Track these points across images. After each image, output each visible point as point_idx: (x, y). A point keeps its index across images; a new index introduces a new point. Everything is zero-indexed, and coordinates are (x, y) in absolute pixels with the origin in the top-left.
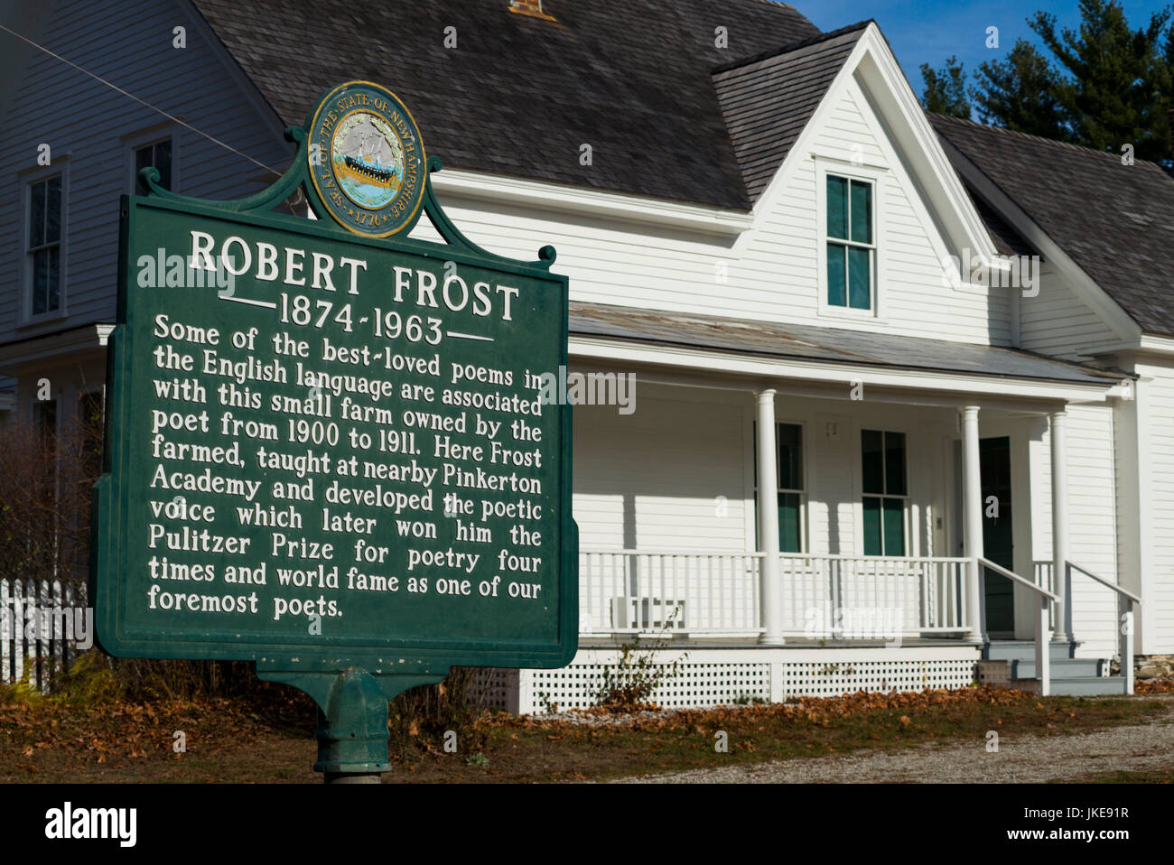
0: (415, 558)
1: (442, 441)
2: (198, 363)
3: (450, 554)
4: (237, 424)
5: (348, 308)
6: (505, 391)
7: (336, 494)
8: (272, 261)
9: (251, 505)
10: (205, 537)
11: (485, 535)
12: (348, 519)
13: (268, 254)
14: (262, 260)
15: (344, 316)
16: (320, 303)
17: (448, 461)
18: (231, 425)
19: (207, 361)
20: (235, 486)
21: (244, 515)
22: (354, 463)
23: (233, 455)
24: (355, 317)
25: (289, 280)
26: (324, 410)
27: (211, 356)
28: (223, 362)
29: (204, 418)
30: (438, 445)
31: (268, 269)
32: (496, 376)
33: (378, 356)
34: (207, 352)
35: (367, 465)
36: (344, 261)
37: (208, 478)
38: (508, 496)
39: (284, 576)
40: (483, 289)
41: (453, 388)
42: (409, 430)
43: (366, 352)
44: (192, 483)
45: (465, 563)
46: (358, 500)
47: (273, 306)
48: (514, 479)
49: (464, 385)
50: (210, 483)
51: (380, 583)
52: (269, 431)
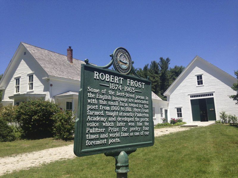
0: (131, 129)
1: (135, 109)
2: (96, 96)
3: (136, 128)
4: (103, 107)
5: (120, 86)
6: (144, 100)
7: (119, 119)
8: (108, 77)
9: (105, 122)
10: (97, 129)
11: (141, 124)
12: (121, 123)
13: (108, 76)
14: (107, 77)
15: (120, 87)
16: (116, 85)
17: (135, 112)
18: (102, 107)
19: (97, 96)
20: (102, 119)
21: (104, 124)
22: (122, 113)
23: (102, 113)
24: (122, 88)
25: (111, 81)
26: (117, 104)
27: (98, 95)
28: (100, 96)
29: (97, 106)
30: (134, 109)
31: (108, 79)
32: (142, 98)
33: (125, 94)
34: (97, 94)
35: (124, 113)
36: (120, 78)
37: (97, 118)
38: (144, 117)
39: (111, 135)
40: (140, 83)
41: (136, 99)
42: (130, 107)
43: (123, 94)
44: (95, 119)
45: (138, 129)
46: (122, 120)
47: (109, 85)
48: (145, 114)
49: (138, 99)
50: (98, 118)
51: (126, 134)
52: (108, 108)
